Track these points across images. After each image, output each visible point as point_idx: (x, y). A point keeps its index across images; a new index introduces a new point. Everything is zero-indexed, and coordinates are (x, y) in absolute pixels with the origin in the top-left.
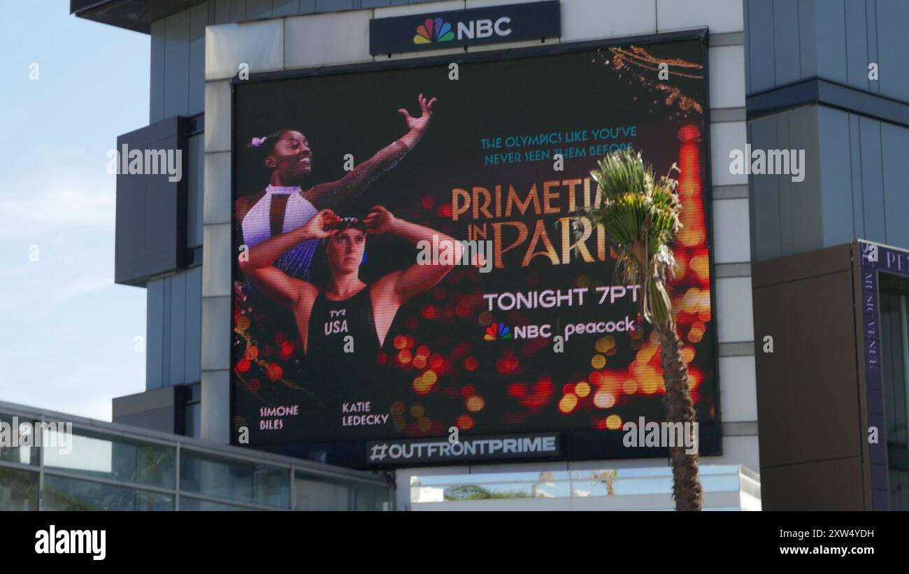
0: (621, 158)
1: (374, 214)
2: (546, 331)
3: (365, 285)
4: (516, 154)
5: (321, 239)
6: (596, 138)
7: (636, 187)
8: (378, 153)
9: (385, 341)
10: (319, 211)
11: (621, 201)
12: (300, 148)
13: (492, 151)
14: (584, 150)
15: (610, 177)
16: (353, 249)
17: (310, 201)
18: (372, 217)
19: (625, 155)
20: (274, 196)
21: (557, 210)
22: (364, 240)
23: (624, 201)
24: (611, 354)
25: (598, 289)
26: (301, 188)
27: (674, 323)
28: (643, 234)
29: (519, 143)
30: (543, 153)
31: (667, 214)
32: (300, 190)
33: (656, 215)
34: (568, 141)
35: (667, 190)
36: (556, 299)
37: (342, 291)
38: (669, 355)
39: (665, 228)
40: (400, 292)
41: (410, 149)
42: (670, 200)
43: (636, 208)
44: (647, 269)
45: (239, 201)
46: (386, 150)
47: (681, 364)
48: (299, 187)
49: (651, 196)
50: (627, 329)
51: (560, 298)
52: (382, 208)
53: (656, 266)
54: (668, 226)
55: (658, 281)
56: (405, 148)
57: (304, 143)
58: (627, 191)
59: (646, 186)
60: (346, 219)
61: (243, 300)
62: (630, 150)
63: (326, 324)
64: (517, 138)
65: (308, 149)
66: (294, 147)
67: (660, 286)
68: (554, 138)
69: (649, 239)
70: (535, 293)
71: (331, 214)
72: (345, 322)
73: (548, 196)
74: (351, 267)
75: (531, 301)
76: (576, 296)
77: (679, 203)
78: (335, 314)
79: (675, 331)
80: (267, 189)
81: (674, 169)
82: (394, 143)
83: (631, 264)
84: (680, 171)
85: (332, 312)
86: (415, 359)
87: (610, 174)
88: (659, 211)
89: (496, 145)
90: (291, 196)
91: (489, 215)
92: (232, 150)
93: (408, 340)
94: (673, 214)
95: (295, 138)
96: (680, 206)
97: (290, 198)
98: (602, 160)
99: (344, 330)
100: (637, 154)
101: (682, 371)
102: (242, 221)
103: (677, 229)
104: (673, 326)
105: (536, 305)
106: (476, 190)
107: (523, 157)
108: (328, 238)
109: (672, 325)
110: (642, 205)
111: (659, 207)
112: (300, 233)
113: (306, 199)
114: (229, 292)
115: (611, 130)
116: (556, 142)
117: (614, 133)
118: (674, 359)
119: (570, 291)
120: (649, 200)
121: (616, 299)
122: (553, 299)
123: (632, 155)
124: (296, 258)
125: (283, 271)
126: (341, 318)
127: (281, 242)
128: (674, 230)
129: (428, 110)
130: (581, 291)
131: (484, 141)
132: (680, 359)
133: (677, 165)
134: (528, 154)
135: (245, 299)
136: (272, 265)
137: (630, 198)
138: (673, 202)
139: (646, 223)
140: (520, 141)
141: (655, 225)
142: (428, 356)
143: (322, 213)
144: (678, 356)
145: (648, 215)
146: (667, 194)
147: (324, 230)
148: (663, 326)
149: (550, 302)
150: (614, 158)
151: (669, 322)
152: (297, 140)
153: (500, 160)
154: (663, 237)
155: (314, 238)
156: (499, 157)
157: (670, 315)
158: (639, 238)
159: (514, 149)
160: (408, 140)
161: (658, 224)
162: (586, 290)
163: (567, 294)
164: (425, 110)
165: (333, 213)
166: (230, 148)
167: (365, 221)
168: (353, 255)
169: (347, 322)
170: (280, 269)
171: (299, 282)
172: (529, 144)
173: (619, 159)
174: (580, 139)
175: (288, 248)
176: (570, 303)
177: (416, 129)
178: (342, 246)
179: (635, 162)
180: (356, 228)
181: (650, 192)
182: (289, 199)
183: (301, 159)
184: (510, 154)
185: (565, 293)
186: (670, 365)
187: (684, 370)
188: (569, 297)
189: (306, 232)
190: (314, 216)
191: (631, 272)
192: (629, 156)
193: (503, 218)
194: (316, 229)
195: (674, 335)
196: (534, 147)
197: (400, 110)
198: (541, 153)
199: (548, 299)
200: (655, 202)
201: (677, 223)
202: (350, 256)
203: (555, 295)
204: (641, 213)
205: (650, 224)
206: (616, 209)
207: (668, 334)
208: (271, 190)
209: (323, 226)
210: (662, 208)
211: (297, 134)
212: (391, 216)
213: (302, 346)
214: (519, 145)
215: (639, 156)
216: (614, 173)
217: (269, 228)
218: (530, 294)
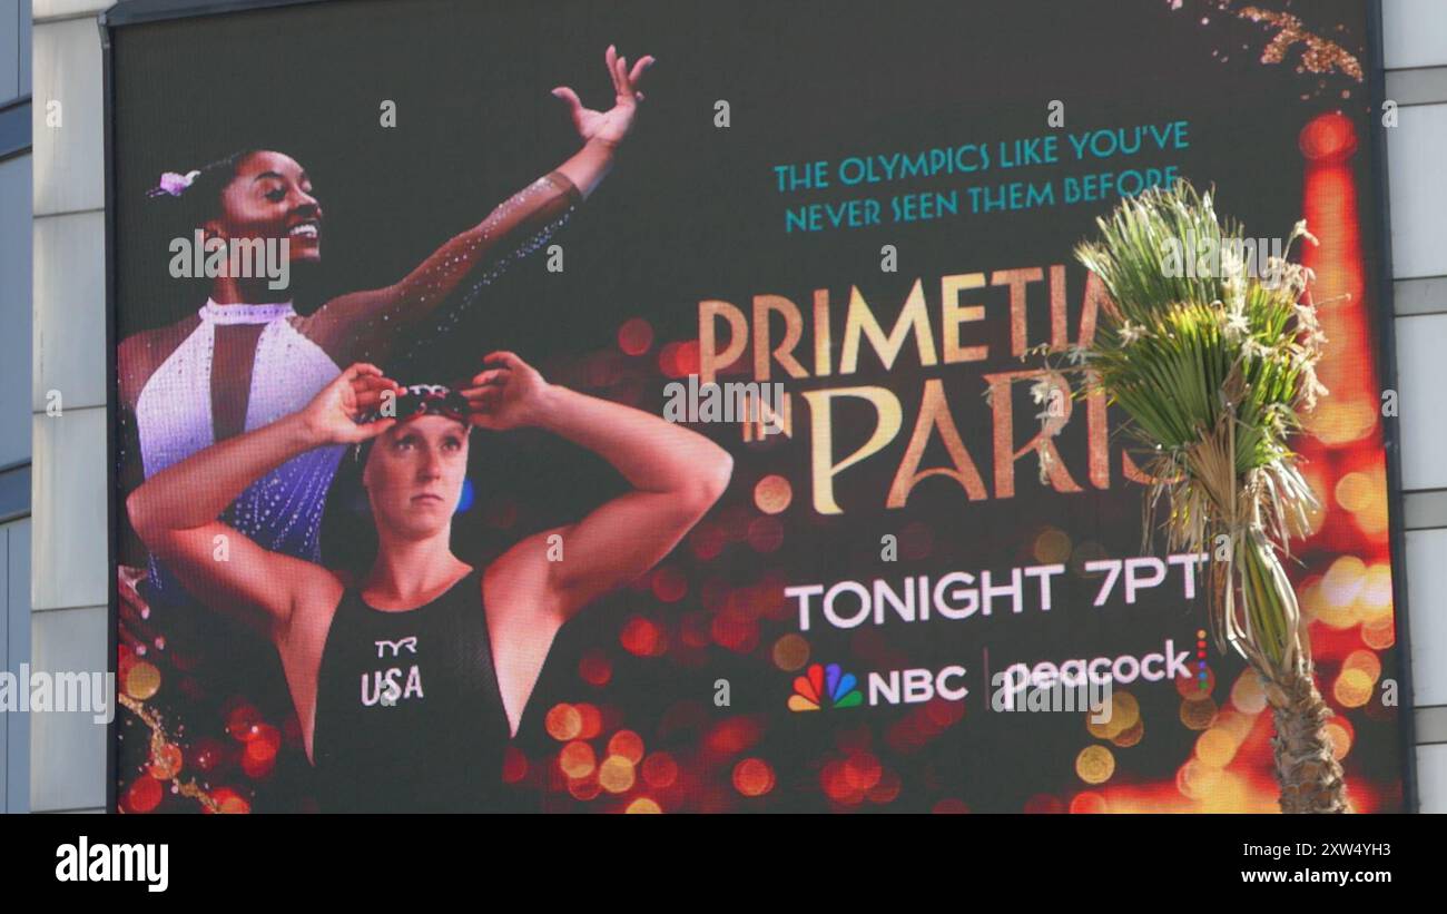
0: (1158, 208)
1: (491, 374)
2: (952, 683)
3: (469, 569)
4: (868, 203)
5: (352, 445)
6: (1080, 156)
7: (1203, 286)
8: (501, 206)
9: (522, 722)
10: (344, 367)
11: (1162, 327)
12: (291, 200)
13: (801, 198)
14: (1048, 189)
15: (1132, 263)
16: (436, 470)
17: (316, 341)
18: (488, 382)
19: (1170, 198)
20: (221, 331)
21: (978, 353)
22: (465, 447)
23: (1170, 327)
24: (1126, 744)
25: (1091, 566)
26: (295, 308)
27: (1305, 657)
28: (1223, 416)
29: (875, 175)
30: (940, 199)
31: (1285, 360)
32: (294, 314)
33: (1257, 362)
34: (1005, 164)
35: (1285, 295)
36: (981, 596)
37: (406, 586)
38: (1295, 745)
39: (1280, 399)
40: (563, 583)
41: (585, 197)
42: (1292, 323)
43: (1203, 344)
44: (1233, 511)
45: (126, 347)
46: (521, 198)
47: (1327, 766)
48: (289, 306)
49: (1245, 314)
50: (1171, 675)
51: (990, 592)
52: (513, 357)
53: (1257, 502)
54: (1287, 394)
55: (1263, 544)
56: (572, 193)
57: (300, 186)
58: (1178, 300)
59: (1227, 285)
60: (416, 389)
61: (140, 615)
62: (1185, 186)
63: (365, 678)
64: (870, 160)
65: (313, 201)
66: (275, 197)
67: (1269, 559)
68: (970, 158)
69: (1237, 426)
70: (924, 581)
71: (375, 375)
72: (415, 670)
73: (954, 315)
74: (430, 519)
75: (914, 601)
76: (1031, 586)
77: (1318, 329)
78: (388, 649)
79: (1309, 679)
80: (203, 312)
81: (1301, 237)
82: (542, 181)
83: (1189, 498)
84: (1316, 242)
85: (381, 644)
86: (605, 767)
87: (1131, 255)
88: (1265, 350)
89: (813, 180)
90: (268, 329)
91: (798, 372)
92: (106, 209)
93: (584, 715)
94: (1300, 358)
95: (277, 170)
96: (1319, 336)
97: (266, 335)
98: (1108, 215)
99: (414, 693)
100: (1201, 198)
101: (1331, 787)
102: (136, 399)
103: (1312, 400)
104: (1305, 666)
105: (925, 615)
106: (762, 304)
107: (887, 212)
108: (368, 443)
109: (1301, 661)
110: (1219, 337)
111: (1263, 341)
112: (296, 431)
113: (307, 336)
114: (102, 597)
115: (1122, 132)
116: (972, 168)
117: (1130, 142)
118: (1309, 756)
119: (1016, 573)
120: (1239, 322)
121: (1139, 592)
122: (972, 595)
123: (1190, 201)
124: (284, 500)
125: (248, 535)
126: (404, 660)
127: (242, 456)
128: (1305, 402)
129: (634, 87)
130: (1045, 573)
131: (781, 169)
132: (1324, 755)
133: (1309, 227)
134: (901, 205)
135: (146, 614)
136: (220, 519)
137: (1187, 318)
138: (1302, 326)
139: (1230, 388)
140: (879, 170)
141: (1255, 389)
142: (638, 760)
143: (352, 373)
144: (1320, 745)
145: (1234, 365)
146: (1287, 305)
147: (358, 420)
148: (1276, 665)
149: (965, 603)
150: (1141, 209)
151: (1295, 653)
152: (280, 177)
153: (825, 220)
154: (1277, 423)
155: (331, 442)
156: (823, 212)
157: (1296, 636)
158: (1211, 427)
159: (864, 191)
160: (580, 171)
161: (1262, 387)
162: (1059, 569)
163: (1009, 582)
164: (623, 89)
165: (380, 373)
166: (102, 204)
167: (468, 393)
168: (436, 488)
169: (420, 670)
170: (240, 529)
171: (289, 565)
172: (902, 176)
173: (1154, 213)
174: (1038, 161)
175: (264, 471)
176: (1018, 607)
177: (600, 139)
178: (405, 464)
179: (1197, 221)
180: (443, 414)
181: (1239, 302)
182: (263, 335)
183: (293, 227)
184: (851, 204)
185: (1002, 579)
186: (1297, 771)
187: (1337, 784)
188: (1015, 590)
189: (309, 426)
190: (331, 384)
191: (1189, 519)
192: (1180, 204)
193: (836, 379)
194: (336, 420)
195: (1307, 689)
196: (915, 184)
197: (557, 91)
198: (933, 200)
199: (958, 595)
200: (1254, 329)
201: (1312, 382)
202: (428, 490)
203: (977, 585)
204: (1216, 360)
205: (1240, 388)
206: (1149, 349)
207: (1292, 687)
208: (214, 315)
209: (354, 410)
210: (1270, 345)
211: (281, 161)
212: (537, 379)
213: (300, 737)
214: (877, 179)
215: (1208, 201)
216: (1141, 249)
217: (210, 416)
218: (909, 582)
